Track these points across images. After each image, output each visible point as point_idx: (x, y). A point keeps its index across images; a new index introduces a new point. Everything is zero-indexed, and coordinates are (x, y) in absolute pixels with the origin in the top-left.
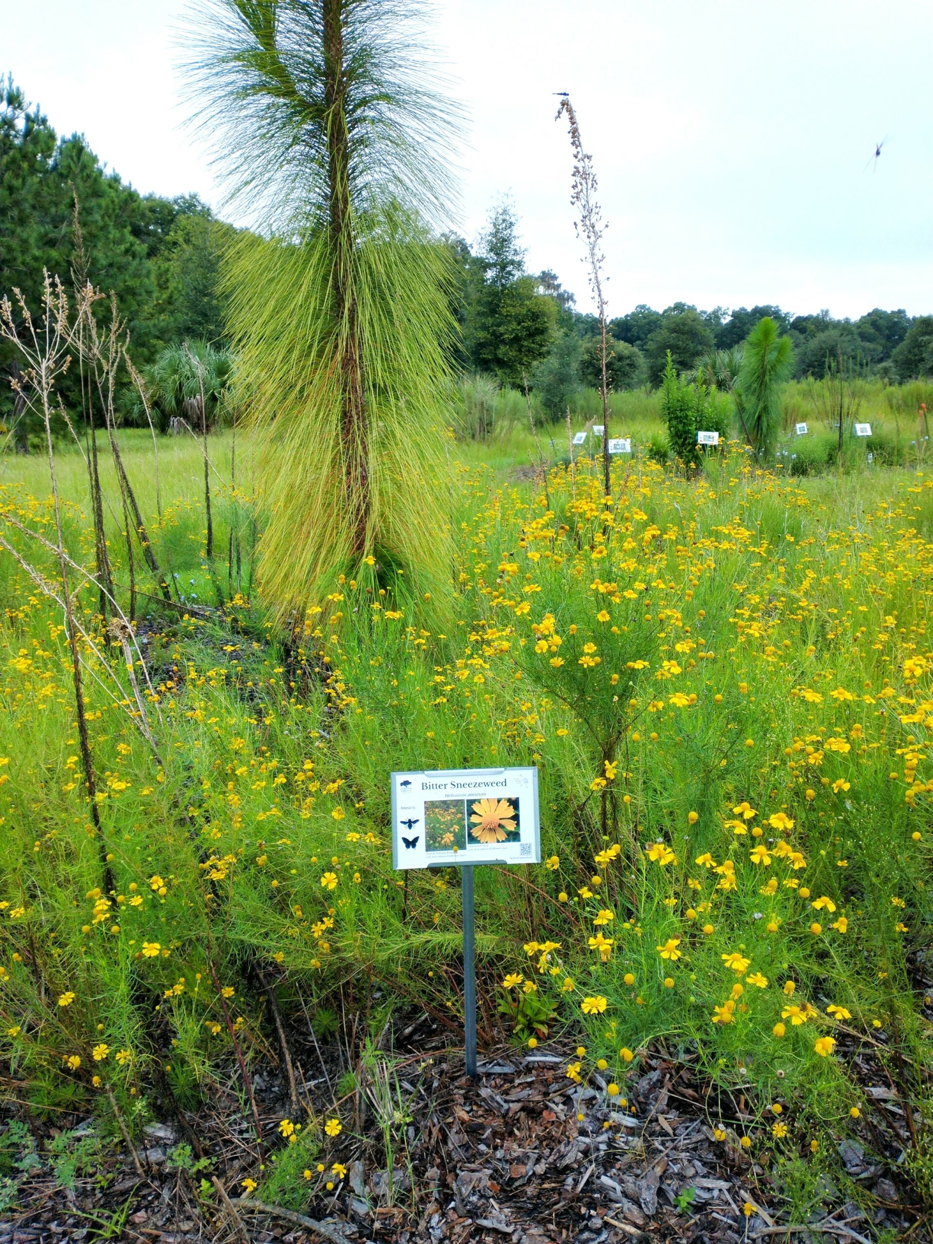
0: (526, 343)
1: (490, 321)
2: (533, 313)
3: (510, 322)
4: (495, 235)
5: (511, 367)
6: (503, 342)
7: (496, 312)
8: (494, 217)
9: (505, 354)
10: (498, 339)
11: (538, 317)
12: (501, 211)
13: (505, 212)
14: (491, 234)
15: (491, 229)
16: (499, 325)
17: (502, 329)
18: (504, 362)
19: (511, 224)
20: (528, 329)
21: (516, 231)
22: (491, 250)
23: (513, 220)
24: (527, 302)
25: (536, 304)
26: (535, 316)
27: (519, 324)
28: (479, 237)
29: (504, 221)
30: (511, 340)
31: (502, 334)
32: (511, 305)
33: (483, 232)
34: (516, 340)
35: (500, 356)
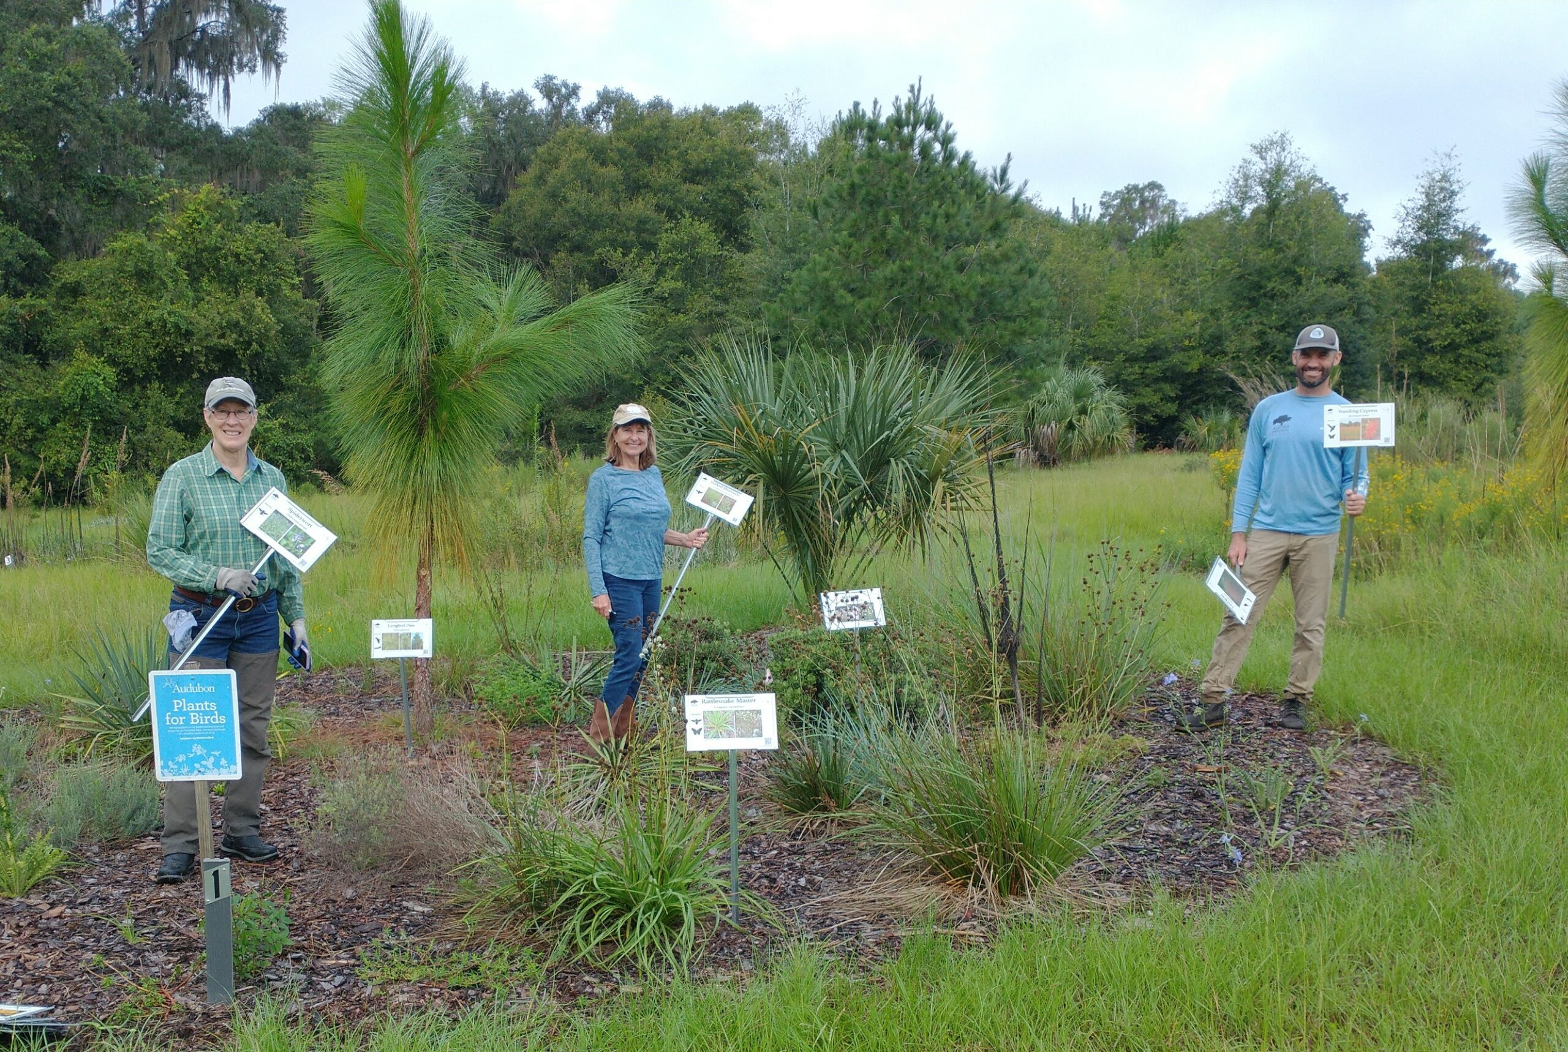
0: (1466, 352)
1: (1414, 322)
2: (1480, 312)
3: (1443, 323)
4: (1426, 209)
5: (1441, 384)
6: (1432, 351)
7: (1423, 311)
8: (1426, 184)
9: (1432, 367)
10: (1423, 346)
11: (1486, 317)
12: (1438, 177)
13: (1445, 178)
14: (1422, 207)
15: (1421, 200)
16: (1427, 328)
17: (1431, 334)
18: (1431, 377)
19: (1453, 194)
20: (1470, 333)
21: (1458, 203)
22: (1420, 228)
23: (1455, 187)
24: (1473, 297)
25: (1485, 299)
26: (1481, 316)
27: (1457, 326)
28: (1403, 212)
29: (1442, 189)
30: (1445, 347)
31: (1430, 341)
32: (1448, 302)
33: (1411, 205)
34: (1452, 347)
35: (1426, 370)
